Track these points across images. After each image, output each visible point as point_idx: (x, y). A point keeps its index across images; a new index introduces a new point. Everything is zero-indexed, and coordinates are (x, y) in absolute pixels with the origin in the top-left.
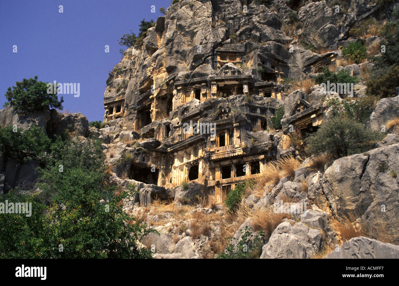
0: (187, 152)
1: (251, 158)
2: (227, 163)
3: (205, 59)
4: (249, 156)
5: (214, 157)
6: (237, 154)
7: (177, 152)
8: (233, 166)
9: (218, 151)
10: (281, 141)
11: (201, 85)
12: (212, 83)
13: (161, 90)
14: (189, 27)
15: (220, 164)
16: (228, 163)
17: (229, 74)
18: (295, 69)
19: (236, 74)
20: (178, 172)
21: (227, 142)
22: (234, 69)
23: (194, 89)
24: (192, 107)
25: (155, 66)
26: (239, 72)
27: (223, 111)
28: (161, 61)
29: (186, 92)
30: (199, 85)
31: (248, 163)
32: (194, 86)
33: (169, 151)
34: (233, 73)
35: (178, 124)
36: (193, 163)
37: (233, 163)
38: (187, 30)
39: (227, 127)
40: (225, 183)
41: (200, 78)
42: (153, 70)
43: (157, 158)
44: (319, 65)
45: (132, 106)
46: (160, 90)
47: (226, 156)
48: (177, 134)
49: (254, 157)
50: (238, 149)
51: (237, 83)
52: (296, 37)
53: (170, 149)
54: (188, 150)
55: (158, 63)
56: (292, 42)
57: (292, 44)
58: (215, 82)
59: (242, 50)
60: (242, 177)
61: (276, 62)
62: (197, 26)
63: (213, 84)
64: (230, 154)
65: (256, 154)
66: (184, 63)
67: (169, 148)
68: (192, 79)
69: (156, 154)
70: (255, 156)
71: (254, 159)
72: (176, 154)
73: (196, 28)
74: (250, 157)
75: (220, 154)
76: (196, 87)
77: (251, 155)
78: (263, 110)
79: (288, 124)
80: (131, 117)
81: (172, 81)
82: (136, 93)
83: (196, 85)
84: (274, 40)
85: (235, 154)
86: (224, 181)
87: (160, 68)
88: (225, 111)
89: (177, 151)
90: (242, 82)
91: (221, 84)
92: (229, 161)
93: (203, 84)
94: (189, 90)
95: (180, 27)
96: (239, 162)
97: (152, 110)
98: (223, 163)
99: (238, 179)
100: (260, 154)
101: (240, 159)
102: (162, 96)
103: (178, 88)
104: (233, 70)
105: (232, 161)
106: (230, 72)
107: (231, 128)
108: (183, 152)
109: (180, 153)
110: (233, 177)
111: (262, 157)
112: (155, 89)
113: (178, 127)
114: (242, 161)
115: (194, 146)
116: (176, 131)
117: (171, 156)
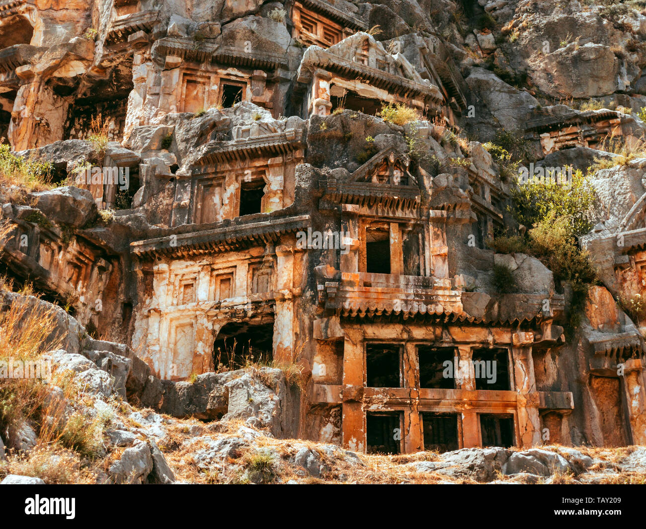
0: (213, 270)
2: (389, 333)
4: (474, 325)
5: (352, 303)
6: (440, 309)
7: (169, 264)
8: (411, 349)
9: (366, 284)
11: (246, 76)
13: (66, 59)
15: (365, 332)
16: (394, 336)
17: (371, 65)
19: (391, 71)
22: (385, 55)
23: (222, 79)
26: (400, 68)
29: (189, 82)
30: (240, 74)
31: (467, 348)
32: (222, 72)
33: (136, 250)
34: (382, 65)
35: (173, 172)
37: (411, 339)
40: (377, 404)
43: (75, 266)
44: (569, 137)
48: (165, 202)
49: (490, 333)
50: (447, 293)
51: (391, 98)
53: (144, 245)
54: (222, 263)
58: (326, 73)
63: (321, 78)
64: (415, 304)
65: (498, 325)
67: (141, 242)
68: (226, 47)
69: (80, 253)
70: (493, 330)
71: (490, 339)
72: (163, 266)
74: (476, 329)
75: (375, 295)
76: (228, 74)
77: (481, 325)
83: (230, 71)
85: (432, 309)
88: (397, 161)
89: (170, 255)
90: (404, 101)
91: (342, 87)
93: (257, 73)
94: (202, 77)
96: (438, 339)
98: (374, 331)
99: (430, 395)
100: (513, 327)
101: (440, 329)
102: (60, 79)
103: (170, 59)
104: (380, 57)
105: (409, 332)
106: (373, 59)
107: (412, 222)
108: (197, 268)
109: (180, 267)
110: (412, 385)
111: (526, 337)
112: (43, 49)
113: (173, 179)
114: (447, 338)
115: (255, 252)
116: (163, 190)
117: (138, 270)
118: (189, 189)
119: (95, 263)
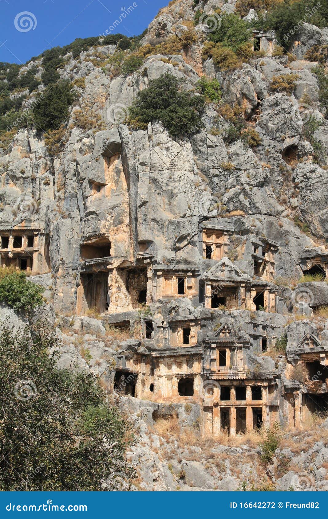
0: (176, 361)
1: (253, 383)
2: (226, 384)
3: (191, 239)
4: (251, 380)
5: (214, 376)
6: (239, 377)
7: (164, 360)
8: (233, 387)
9: (219, 371)
10: (286, 370)
11: (186, 274)
12: (207, 282)
14: (167, 184)
16: (228, 384)
17: (226, 273)
18: (287, 258)
19: (233, 274)
20: (164, 382)
21: (228, 362)
22: (231, 267)
23: (178, 276)
24: (183, 309)
25: (112, 221)
26: (236, 273)
27: (226, 327)
28: (121, 216)
29: (166, 279)
30: (183, 274)
31: (249, 387)
32: (177, 274)
33: (153, 355)
34: (230, 271)
35: (163, 324)
36: (186, 376)
37: (233, 385)
38: (164, 188)
39: (229, 345)
40: (223, 405)
41: (186, 266)
42: (109, 226)
43: (137, 361)
44: (317, 261)
45: (71, 265)
46: (124, 260)
47: (228, 377)
48: (161, 335)
49: (257, 382)
50: (241, 372)
51: (233, 284)
52: (289, 207)
54: (178, 360)
55: (116, 218)
56: (284, 214)
57: (284, 217)
58: (210, 283)
59: (231, 228)
60: (243, 401)
61: (268, 246)
62: (177, 185)
63: (207, 284)
64: (232, 376)
65: (259, 380)
66: (162, 235)
67: (154, 353)
68: (177, 266)
69: (137, 357)
71: (256, 384)
72: (162, 360)
73: (175, 187)
75: (221, 374)
76: (180, 275)
77: (253, 380)
78: (264, 327)
79: (294, 355)
80: (68, 279)
81: (148, 261)
82: (75, 246)
83: (180, 273)
84: (265, 214)
85: (237, 378)
86: (224, 403)
87: (120, 226)
88: (228, 327)
89: (163, 357)
90: (238, 284)
91: (215, 284)
92: (229, 382)
93: (189, 274)
94: (170, 276)
95: (154, 181)
96: (240, 384)
97: (111, 285)
98: (221, 383)
99: (238, 402)
100: (263, 380)
101: (241, 382)
102: (124, 267)
103: (159, 273)
104: (229, 269)
105: (232, 383)
106: (226, 271)
107: (233, 347)
108: (171, 360)
109: (167, 360)
110: (233, 399)
111: (266, 384)
112: (116, 257)
113: (162, 327)
114: (243, 384)
115: (187, 357)
116: (160, 331)
117: (155, 361)
118: (167, 331)
119: (142, 358)
